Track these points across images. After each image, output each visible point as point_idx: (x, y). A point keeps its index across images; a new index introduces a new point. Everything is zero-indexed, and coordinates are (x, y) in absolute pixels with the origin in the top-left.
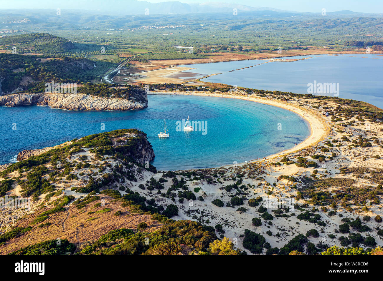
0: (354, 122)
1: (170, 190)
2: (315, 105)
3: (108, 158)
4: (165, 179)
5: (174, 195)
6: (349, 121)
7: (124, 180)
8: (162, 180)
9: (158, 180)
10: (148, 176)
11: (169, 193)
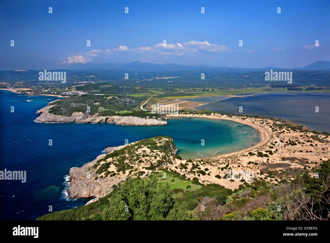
0: (284, 131)
1: (191, 169)
2: (261, 122)
3: (157, 152)
4: (188, 163)
5: (194, 172)
6: (282, 131)
7: (167, 164)
8: (186, 164)
9: (184, 164)
10: (178, 162)
11: (191, 171)
